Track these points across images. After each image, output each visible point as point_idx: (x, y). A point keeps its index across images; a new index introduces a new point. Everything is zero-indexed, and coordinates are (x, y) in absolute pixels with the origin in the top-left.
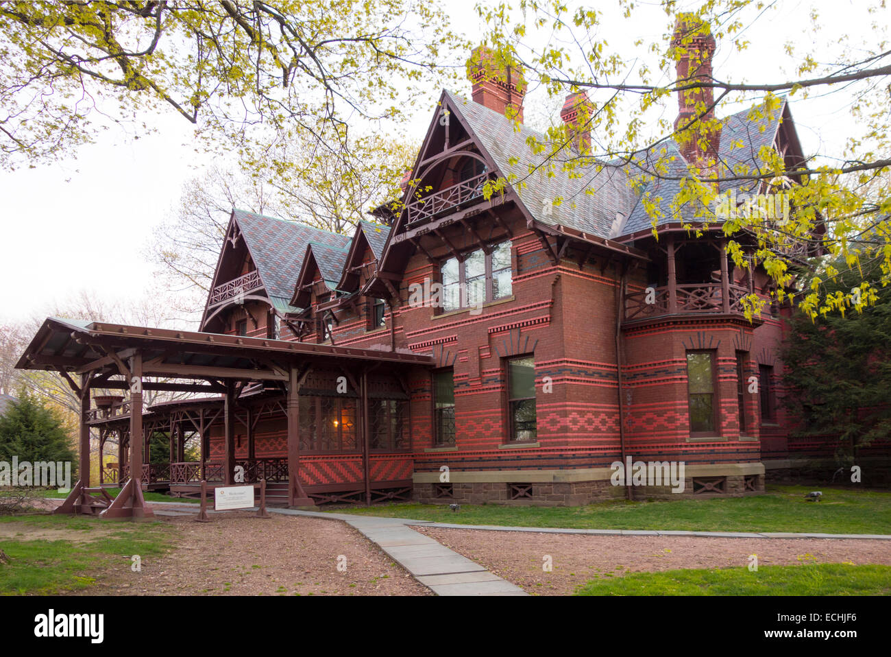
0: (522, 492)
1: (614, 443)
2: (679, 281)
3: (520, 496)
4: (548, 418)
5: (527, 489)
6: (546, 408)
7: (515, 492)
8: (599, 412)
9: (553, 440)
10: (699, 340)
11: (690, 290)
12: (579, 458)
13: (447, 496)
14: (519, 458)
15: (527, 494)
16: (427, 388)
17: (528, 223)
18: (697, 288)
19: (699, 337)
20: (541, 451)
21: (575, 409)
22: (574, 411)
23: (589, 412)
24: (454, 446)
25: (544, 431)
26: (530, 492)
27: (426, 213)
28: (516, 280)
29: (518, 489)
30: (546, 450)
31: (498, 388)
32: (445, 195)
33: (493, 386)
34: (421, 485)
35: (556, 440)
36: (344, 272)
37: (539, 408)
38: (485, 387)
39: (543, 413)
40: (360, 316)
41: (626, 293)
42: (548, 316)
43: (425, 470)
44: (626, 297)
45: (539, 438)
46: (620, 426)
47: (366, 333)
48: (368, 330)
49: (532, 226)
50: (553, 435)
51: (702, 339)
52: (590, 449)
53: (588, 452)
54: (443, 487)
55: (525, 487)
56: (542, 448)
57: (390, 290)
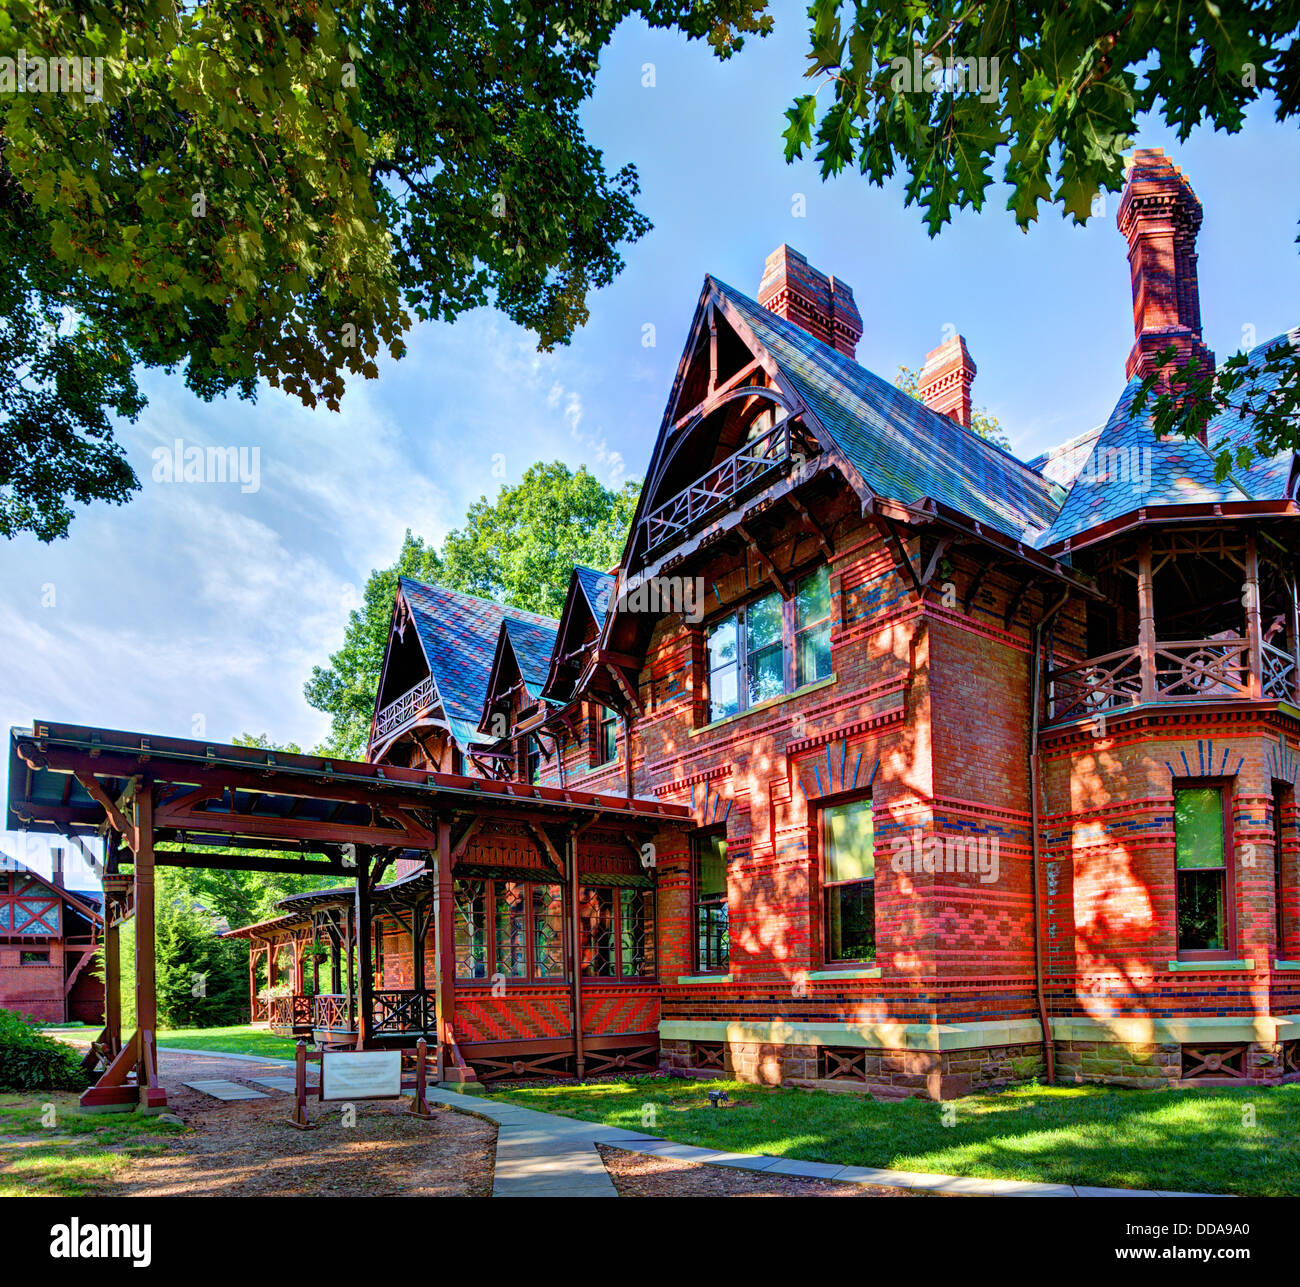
0: (846, 1065)
1: (1022, 970)
2: (1161, 636)
3: (843, 1074)
4: (898, 919)
5: (857, 1059)
6: (893, 897)
7: (834, 1065)
8: (997, 908)
10: (1201, 757)
11: (1183, 653)
12: (956, 1000)
13: (714, 1065)
14: (841, 998)
15: (856, 1070)
16: (683, 866)
17: (864, 504)
18: (1197, 649)
19: (1201, 750)
20: (884, 985)
21: (951, 899)
22: (950, 904)
23: (976, 907)
24: (727, 972)
25: (890, 944)
26: (861, 1065)
27: (676, 525)
28: (839, 641)
29: (839, 1059)
30: (892, 985)
32: (710, 483)
34: (672, 1043)
36: (553, 664)
38: (781, 860)
39: (889, 908)
40: (580, 743)
41: (1051, 669)
42: (901, 707)
43: (678, 1016)
44: (1047, 677)
45: (880, 959)
46: (1034, 935)
47: (589, 772)
48: (592, 767)
49: (871, 510)
51: (1206, 755)
52: (978, 983)
53: (975, 988)
54: (709, 1049)
55: (851, 1057)
56: (887, 980)
57: (621, 686)
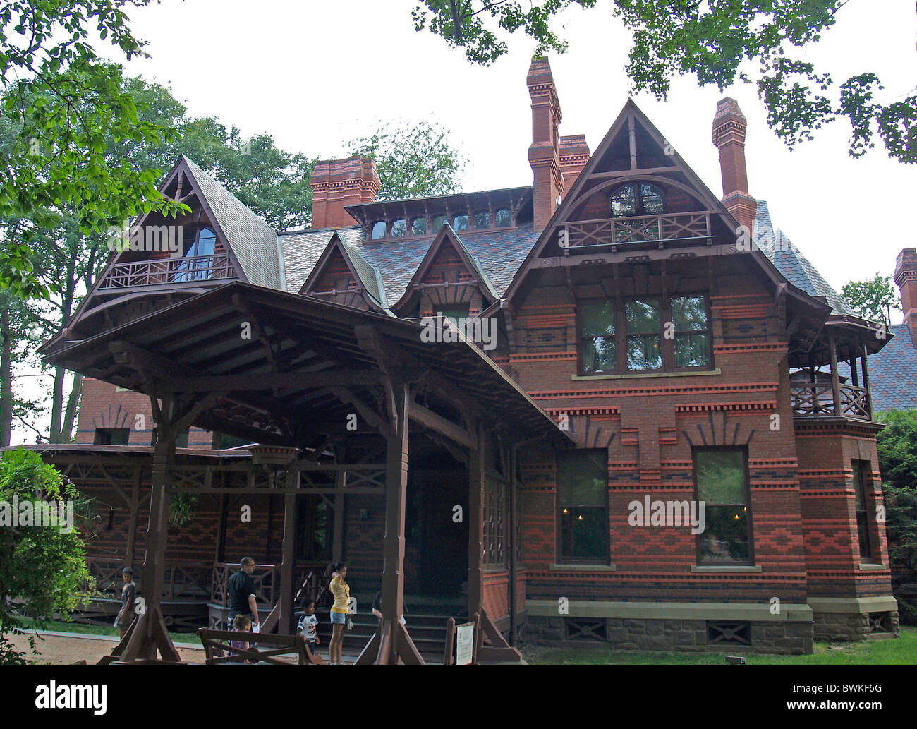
0: (729, 633)
4: (773, 534)
5: (736, 630)
6: (769, 520)
7: (715, 633)
9: (781, 564)
14: (726, 586)
20: (763, 577)
25: (767, 550)
28: (721, 349)
29: (720, 629)
30: (770, 578)
31: (688, 487)
33: (681, 484)
35: (787, 564)
37: (758, 520)
38: (666, 484)
39: (765, 526)
42: (774, 402)
45: (759, 561)
50: (781, 557)
56: (766, 574)
